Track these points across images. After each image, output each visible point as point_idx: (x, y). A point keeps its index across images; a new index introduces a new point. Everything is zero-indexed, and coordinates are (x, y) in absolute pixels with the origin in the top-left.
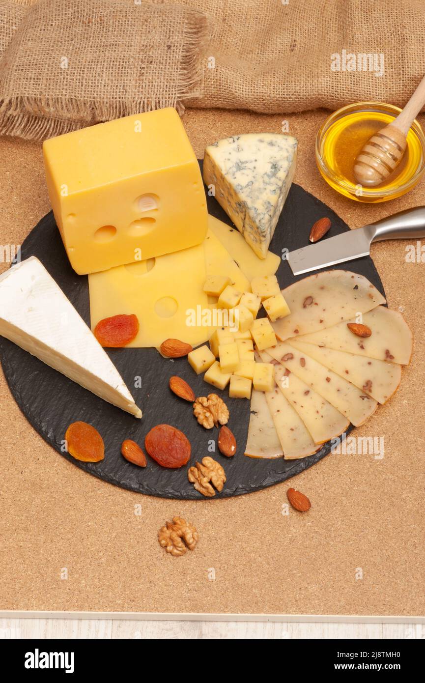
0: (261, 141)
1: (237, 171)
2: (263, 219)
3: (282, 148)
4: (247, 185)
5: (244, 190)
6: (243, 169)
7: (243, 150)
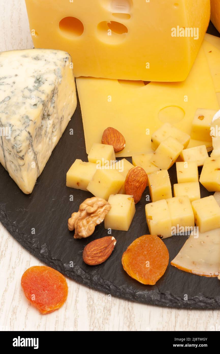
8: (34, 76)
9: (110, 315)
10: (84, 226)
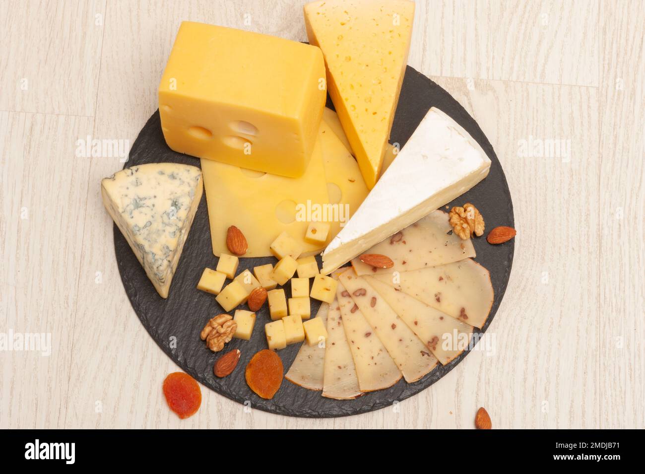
0: (162, 173)
1: (134, 209)
2: (161, 265)
3: (183, 182)
4: (145, 226)
5: (142, 231)
6: (140, 207)
7: (141, 184)
8: (171, 199)
9: (235, 420)
10: (215, 343)
